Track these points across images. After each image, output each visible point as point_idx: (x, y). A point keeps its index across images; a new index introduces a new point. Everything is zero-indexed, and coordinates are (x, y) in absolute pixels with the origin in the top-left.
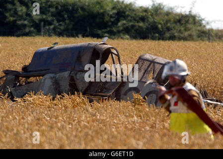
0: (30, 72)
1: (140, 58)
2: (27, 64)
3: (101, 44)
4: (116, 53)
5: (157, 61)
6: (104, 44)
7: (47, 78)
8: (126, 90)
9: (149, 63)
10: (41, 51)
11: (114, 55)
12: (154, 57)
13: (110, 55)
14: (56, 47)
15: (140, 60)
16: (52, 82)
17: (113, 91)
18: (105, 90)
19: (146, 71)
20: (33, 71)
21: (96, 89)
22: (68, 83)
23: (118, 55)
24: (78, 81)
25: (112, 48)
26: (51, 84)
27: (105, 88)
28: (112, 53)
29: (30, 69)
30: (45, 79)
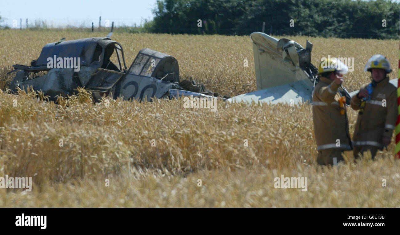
0: (38, 66)
1: (140, 53)
2: (36, 59)
3: (105, 39)
4: (120, 48)
5: (156, 55)
6: (108, 39)
7: (52, 73)
8: (125, 84)
9: (148, 57)
10: (49, 46)
11: (118, 50)
12: (154, 52)
13: (115, 50)
14: (63, 42)
15: (140, 55)
16: (56, 76)
17: (113, 85)
18: (105, 84)
19: (145, 65)
20: (40, 66)
21: (97, 83)
22: (72, 78)
23: (121, 50)
24: (81, 75)
25: (115, 43)
26: (56, 78)
27: (106, 82)
28: (116, 48)
29: (38, 64)
30: (50, 74)
